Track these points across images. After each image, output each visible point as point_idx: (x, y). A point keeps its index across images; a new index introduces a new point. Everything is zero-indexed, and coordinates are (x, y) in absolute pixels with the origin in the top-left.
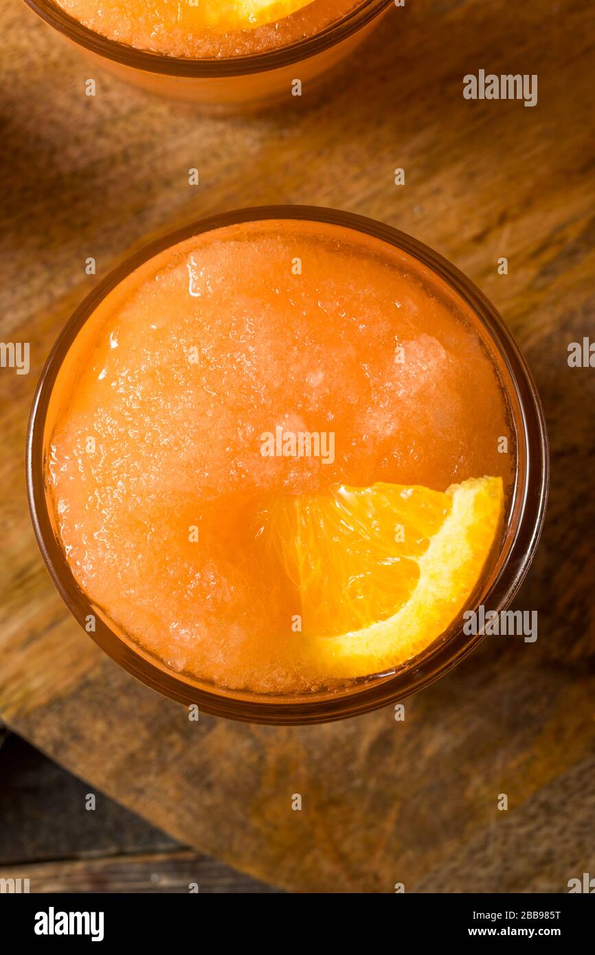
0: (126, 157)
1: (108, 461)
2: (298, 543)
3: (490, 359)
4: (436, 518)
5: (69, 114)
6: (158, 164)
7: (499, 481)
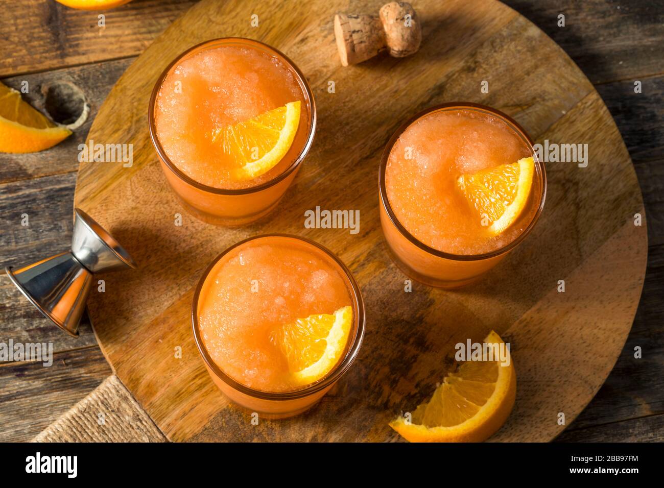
0: (202, 245)
1: (220, 319)
2: (285, 340)
3: (342, 278)
4: (330, 324)
5: (180, 232)
6: (214, 247)
7: (351, 307)
